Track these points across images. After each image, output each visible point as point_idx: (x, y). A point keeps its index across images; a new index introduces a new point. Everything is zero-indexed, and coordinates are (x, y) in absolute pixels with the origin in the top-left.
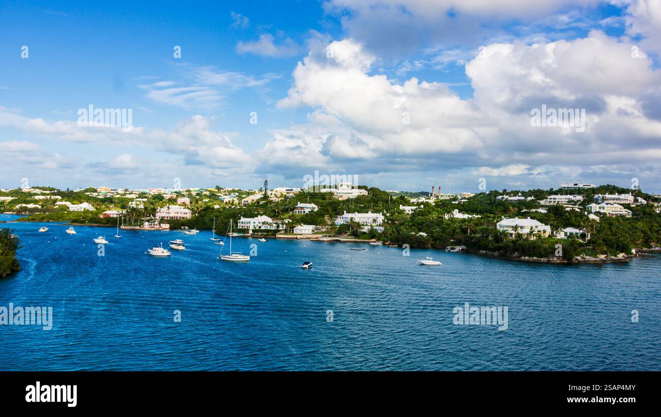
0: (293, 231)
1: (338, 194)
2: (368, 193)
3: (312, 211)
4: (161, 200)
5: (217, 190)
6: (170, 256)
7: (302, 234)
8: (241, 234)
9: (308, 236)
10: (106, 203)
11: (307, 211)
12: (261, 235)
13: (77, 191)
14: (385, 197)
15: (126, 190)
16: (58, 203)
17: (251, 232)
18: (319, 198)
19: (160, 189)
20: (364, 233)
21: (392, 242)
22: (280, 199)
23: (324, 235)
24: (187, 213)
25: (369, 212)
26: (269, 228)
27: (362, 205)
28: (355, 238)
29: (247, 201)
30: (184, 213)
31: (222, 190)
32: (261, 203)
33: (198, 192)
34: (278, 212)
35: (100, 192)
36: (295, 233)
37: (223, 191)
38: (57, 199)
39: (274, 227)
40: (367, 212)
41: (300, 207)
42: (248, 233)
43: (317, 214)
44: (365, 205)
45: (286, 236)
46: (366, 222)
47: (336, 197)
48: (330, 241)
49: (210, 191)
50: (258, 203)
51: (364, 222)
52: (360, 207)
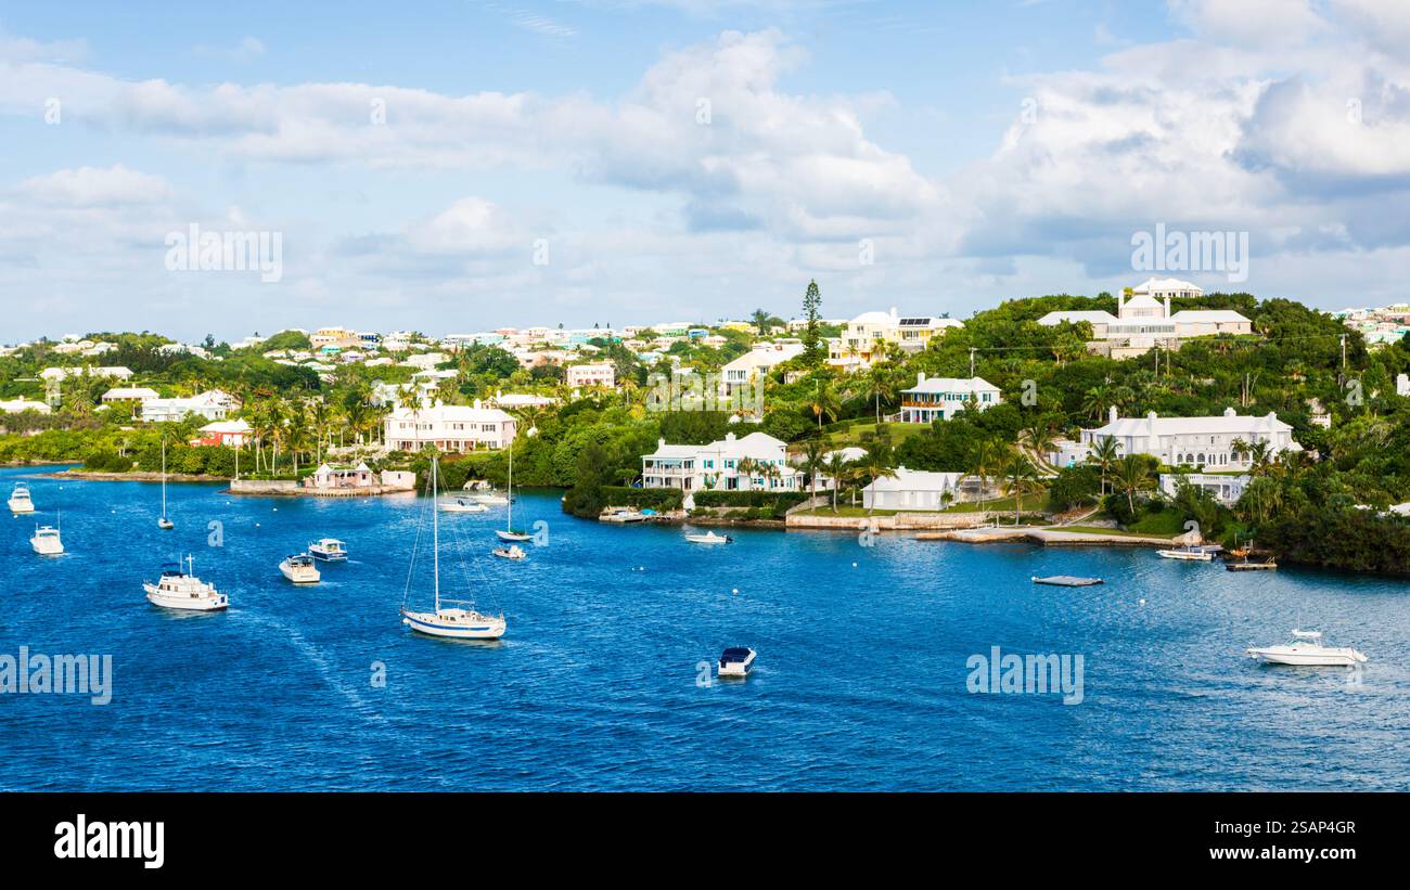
0: (860, 497)
1: (1111, 336)
2: (1253, 328)
3: (970, 411)
4: (507, 375)
5: (756, 330)
6: (224, 609)
7: (893, 513)
8: (649, 514)
9: (922, 520)
10: (295, 389)
11: (950, 409)
12: (729, 516)
13: (244, 345)
14: (1323, 343)
15: (415, 339)
16: (114, 393)
17: (689, 503)
18: (1024, 355)
19: (539, 330)
20: (1156, 507)
21: (1264, 545)
22: (874, 360)
23: (997, 514)
24: (493, 428)
25: (1230, 411)
26: (766, 486)
27: (1210, 381)
28: (1119, 529)
29: (741, 374)
30: (486, 428)
31: (774, 329)
32: (790, 381)
33: (684, 339)
34: (826, 419)
35: (320, 349)
36: (867, 505)
37: (782, 331)
38: (113, 378)
39: (789, 481)
40: (1219, 412)
41: (924, 395)
42: (679, 506)
43: (981, 424)
44: (1219, 380)
45: (825, 521)
46: (1201, 457)
47: (1101, 348)
48: (999, 541)
49: (729, 334)
50: (781, 379)
51: (1190, 458)
52: (1197, 390)
